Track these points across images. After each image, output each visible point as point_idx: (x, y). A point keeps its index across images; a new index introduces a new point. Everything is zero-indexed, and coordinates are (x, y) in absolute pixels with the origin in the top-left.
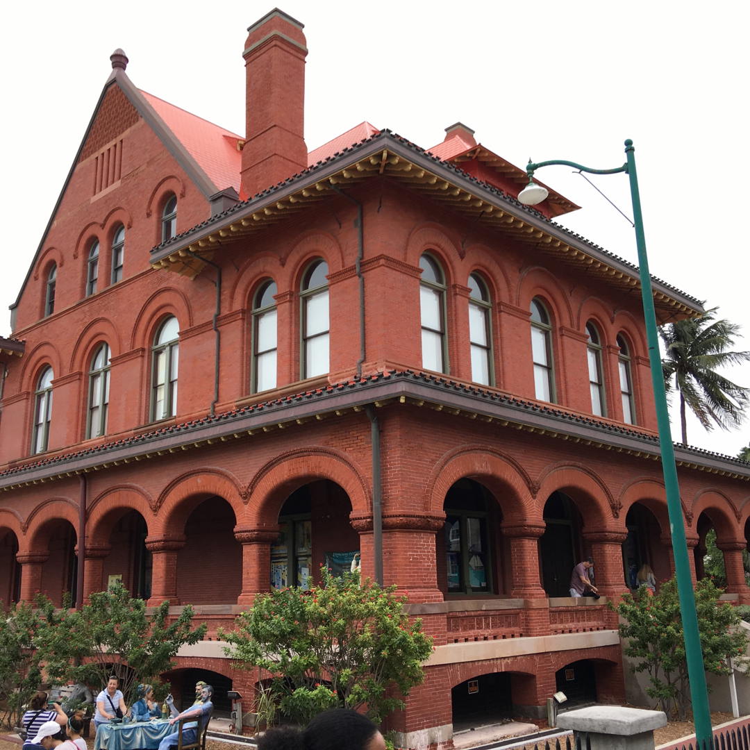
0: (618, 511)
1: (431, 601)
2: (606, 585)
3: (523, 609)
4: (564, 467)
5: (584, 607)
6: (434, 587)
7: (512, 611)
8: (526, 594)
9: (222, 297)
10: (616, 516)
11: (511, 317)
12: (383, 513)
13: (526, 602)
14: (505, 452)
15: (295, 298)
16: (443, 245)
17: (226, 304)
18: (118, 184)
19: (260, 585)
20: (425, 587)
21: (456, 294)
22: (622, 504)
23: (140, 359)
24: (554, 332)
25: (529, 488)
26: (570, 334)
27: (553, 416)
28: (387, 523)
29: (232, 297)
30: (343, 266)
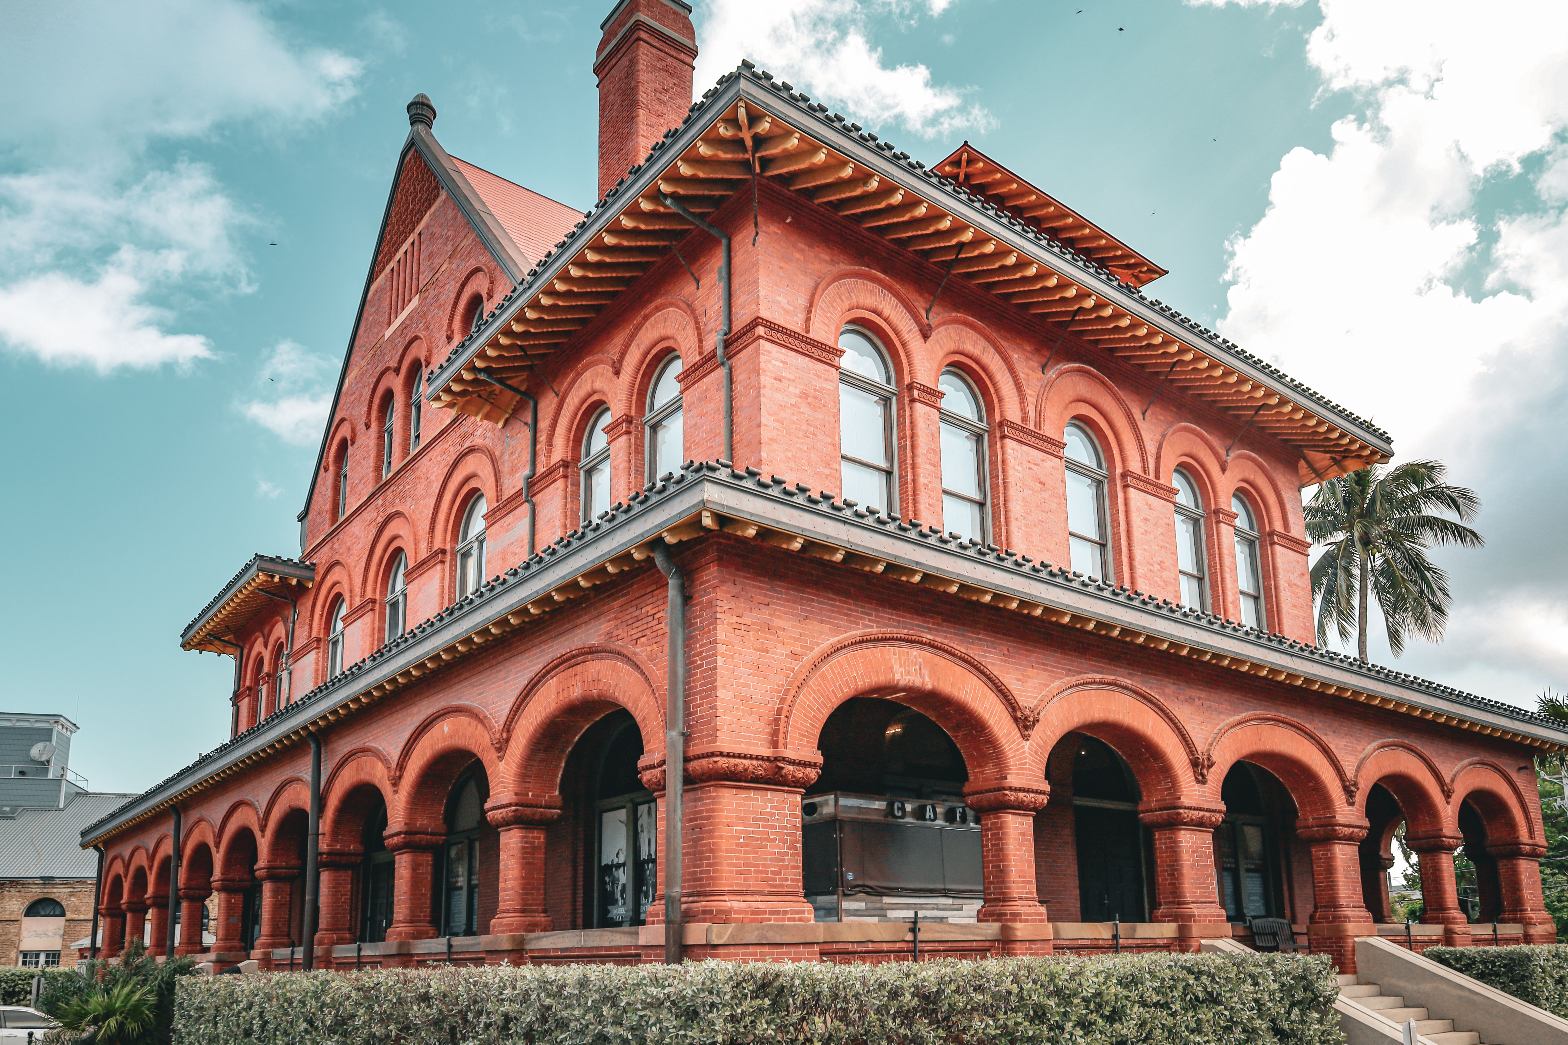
0: (1205, 771)
1: (783, 920)
2: (1179, 903)
3: (998, 941)
4: (1094, 686)
5: (1130, 941)
6: (795, 894)
7: (975, 944)
8: (1006, 915)
9: (538, 447)
10: (1201, 780)
11: (1025, 448)
12: (685, 752)
13: (1005, 929)
14: (961, 648)
15: (636, 427)
16: (886, 312)
17: (541, 458)
18: (415, 301)
19: (523, 899)
20: (771, 893)
21: (913, 401)
22: (1214, 758)
23: (439, 567)
24: (1112, 480)
25: (1016, 720)
26: (1141, 485)
27: (1060, 580)
28: (694, 770)
29: (550, 444)
30: (701, 353)
